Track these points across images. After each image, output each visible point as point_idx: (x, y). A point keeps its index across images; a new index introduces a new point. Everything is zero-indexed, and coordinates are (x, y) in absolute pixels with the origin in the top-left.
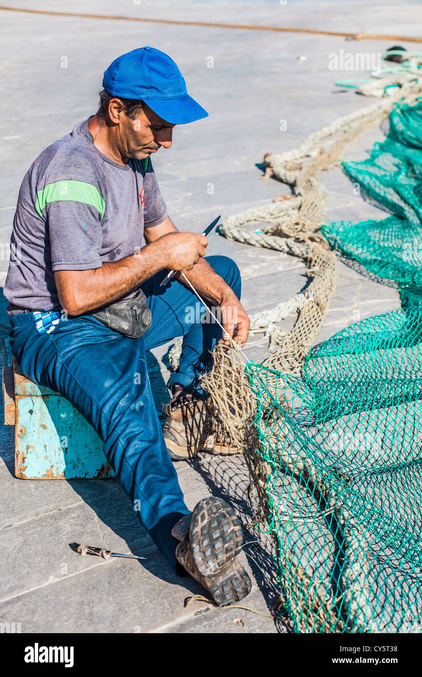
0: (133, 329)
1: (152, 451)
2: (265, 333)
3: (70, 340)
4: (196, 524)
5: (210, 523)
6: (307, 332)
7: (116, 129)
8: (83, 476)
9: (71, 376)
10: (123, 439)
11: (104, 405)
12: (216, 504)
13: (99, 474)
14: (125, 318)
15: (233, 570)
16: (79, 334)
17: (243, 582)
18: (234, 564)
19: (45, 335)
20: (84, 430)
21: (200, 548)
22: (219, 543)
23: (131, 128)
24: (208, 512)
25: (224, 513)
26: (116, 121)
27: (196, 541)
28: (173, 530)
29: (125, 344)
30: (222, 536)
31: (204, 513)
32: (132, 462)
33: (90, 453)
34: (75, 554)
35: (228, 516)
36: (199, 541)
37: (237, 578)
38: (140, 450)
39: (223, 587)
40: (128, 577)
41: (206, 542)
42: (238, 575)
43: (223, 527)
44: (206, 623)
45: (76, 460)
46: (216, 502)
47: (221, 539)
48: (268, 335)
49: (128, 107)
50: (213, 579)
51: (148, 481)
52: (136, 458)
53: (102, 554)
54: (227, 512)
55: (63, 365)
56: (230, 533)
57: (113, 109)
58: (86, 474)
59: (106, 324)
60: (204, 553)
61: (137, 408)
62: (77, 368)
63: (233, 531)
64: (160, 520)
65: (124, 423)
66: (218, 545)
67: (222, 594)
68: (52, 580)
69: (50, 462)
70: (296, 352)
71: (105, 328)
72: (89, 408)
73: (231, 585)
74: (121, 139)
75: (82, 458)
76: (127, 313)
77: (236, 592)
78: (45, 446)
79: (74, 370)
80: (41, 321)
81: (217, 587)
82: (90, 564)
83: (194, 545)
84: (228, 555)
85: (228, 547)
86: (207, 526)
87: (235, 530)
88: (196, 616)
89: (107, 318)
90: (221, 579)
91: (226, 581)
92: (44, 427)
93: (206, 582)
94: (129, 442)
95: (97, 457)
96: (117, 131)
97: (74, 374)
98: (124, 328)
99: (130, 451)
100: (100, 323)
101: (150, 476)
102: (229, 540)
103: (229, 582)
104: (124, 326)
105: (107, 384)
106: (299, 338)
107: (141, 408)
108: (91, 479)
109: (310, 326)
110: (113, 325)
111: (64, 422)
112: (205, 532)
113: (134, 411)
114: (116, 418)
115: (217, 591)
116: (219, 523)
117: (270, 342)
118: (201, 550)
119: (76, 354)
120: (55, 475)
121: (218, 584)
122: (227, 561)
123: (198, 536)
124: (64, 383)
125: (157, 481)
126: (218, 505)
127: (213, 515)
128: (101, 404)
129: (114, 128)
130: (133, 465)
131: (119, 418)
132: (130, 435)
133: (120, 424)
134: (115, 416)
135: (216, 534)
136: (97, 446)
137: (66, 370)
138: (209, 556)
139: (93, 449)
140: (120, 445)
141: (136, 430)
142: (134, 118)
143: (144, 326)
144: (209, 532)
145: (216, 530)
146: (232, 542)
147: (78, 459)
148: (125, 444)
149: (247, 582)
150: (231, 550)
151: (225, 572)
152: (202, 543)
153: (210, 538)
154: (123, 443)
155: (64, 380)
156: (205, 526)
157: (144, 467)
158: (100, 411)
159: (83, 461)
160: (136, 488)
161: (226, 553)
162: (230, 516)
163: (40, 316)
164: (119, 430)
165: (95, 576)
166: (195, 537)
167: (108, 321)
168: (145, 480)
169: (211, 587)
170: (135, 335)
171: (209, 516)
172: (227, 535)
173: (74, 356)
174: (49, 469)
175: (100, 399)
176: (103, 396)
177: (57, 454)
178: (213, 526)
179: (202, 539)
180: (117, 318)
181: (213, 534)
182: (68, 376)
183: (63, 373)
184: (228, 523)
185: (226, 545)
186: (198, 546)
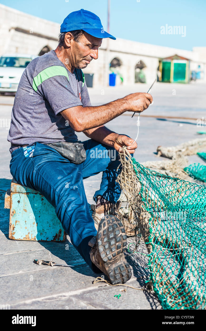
0: (76, 158)
1: (81, 209)
3: (42, 159)
4: (101, 228)
5: (108, 228)
7: (69, 50)
8: (45, 239)
9: (41, 176)
10: (66, 202)
11: (57, 187)
12: (112, 218)
13: (54, 239)
14: (71, 151)
15: (121, 262)
16: (46, 156)
17: (127, 270)
18: (122, 258)
19: (28, 158)
20: (47, 213)
21: (102, 243)
22: (113, 241)
23: (77, 47)
24: (107, 222)
25: (116, 224)
26: (68, 45)
27: (100, 239)
28: (89, 242)
29: (72, 165)
30: (115, 237)
31: (105, 223)
32: (70, 213)
33: (50, 226)
34: (36, 264)
35: (119, 226)
36: (102, 239)
37: (123, 266)
38: (75, 208)
39: (115, 271)
40: (63, 273)
41: (106, 240)
42: (124, 265)
43: (115, 232)
44: (104, 290)
45: (42, 230)
46: (112, 217)
47: (114, 239)
49: (75, 35)
50: (109, 265)
51: (78, 222)
52: (72, 212)
53: (50, 264)
54: (118, 224)
55: (37, 171)
56: (119, 237)
57: (67, 39)
58: (47, 239)
59: (61, 154)
60: (105, 247)
61: (74, 188)
62: (44, 172)
63: (121, 235)
64: (83, 240)
65: (67, 195)
66: (113, 242)
67: (114, 276)
68: (21, 272)
69: (28, 230)
71: (61, 156)
72: (49, 191)
73: (120, 271)
74: (72, 55)
75: (45, 230)
76: (73, 149)
77: (123, 276)
78: (26, 222)
79: (42, 173)
80: (27, 151)
81: (112, 270)
82: (43, 268)
83: (99, 241)
84: (118, 250)
85: (118, 245)
86: (106, 230)
87: (123, 235)
88: (99, 288)
89: (62, 150)
90: (114, 266)
91: (117, 267)
92: (25, 211)
93: (106, 267)
94: (69, 204)
95: (53, 229)
96: (69, 51)
97: (42, 175)
98: (71, 156)
99: (70, 208)
100: (58, 153)
101: (79, 220)
102: (119, 241)
103: (119, 268)
104: (71, 155)
105: (59, 178)
107: (76, 189)
108: (50, 241)
110: (65, 155)
111: (36, 209)
112: (105, 233)
113: (72, 189)
114: (63, 193)
115: (111, 273)
116: (114, 229)
118: (103, 244)
119: (43, 165)
120: (30, 238)
121: (112, 268)
122: (117, 255)
123: (101, 235)
124: (37, 181)
125: (82, 222)
126: (113, 219)
127: (110, 224)
128: (55, 188)
129: (68, 50)
130: (70, 215)
131: (64, 193)
132: (69, 201)
133: (65, 195)
134: (62, 192)
135: (111, 235)
136: (54, 223)
137: (38, 173)
138: (107, 248)
139: (52, 225)
140: (64, 206)
141: (73, 198)
142: (78, 41)
143: (82, 158)
144: (107, 234)
145: (111, 233)
146: (121, 243)
147: (43, 229)
148: (67, 205)
149: (129, 270)
150: (120, 247)
151: (116, 262)
152: (104, 240)
153: (108, 238)
154: (66, 205)
155: (37, 179)
156: (105, 230)
157: (76, 216)
158: (54, 191)
159: (46, 231)
160: (71, 226)
161: (117, 249)
162: (120, 226)
163: (26, 149)
164: (64, 198)
165: (45, 272)
166: (100, 236)
167: (63, 152)
168: (76, 222)
169: (108, 270)
170: (77, 161)
171: (108, 224)
172: (118, 237)
173: (42, 166)
174: (27, 234)
175: (55, 185)
176: (56, 183)
177: (32, 226)
178: (110, 230)
179: (103, 237)
180: (68, 151)
181: (110, 235)
182: (39, 176)
183: (37, 175)
184: (119, 230)
185: (117, 244)
186: (101, 241)
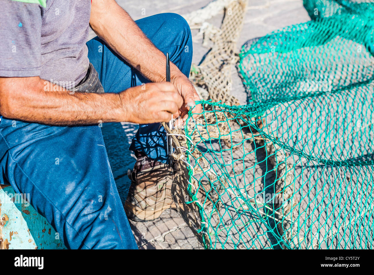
2: (199, 30)
3: (21, 136)
6: (233, 30)
11: (68, 214)
48: (202, 32)
61: (106, 216)
62: (33, 171)
69: (34, 244)
70: (226, 49)
72: (52, 215)
78: (29, 230)
79: (29, 172)
92: (27, 212)
97: (30, 177)
105: (69, 188)
106: (227, 35)
107: (110, 215)
109: (235, 23)
113: (103, 221)
117: (204, 38)
128: (64, 212)
131: (88, 231)
133: (89, 238)
137: (21, 172)
155: (20, 182)
175: (62, 205)
177: (41, 236)
